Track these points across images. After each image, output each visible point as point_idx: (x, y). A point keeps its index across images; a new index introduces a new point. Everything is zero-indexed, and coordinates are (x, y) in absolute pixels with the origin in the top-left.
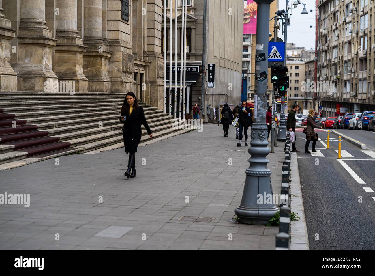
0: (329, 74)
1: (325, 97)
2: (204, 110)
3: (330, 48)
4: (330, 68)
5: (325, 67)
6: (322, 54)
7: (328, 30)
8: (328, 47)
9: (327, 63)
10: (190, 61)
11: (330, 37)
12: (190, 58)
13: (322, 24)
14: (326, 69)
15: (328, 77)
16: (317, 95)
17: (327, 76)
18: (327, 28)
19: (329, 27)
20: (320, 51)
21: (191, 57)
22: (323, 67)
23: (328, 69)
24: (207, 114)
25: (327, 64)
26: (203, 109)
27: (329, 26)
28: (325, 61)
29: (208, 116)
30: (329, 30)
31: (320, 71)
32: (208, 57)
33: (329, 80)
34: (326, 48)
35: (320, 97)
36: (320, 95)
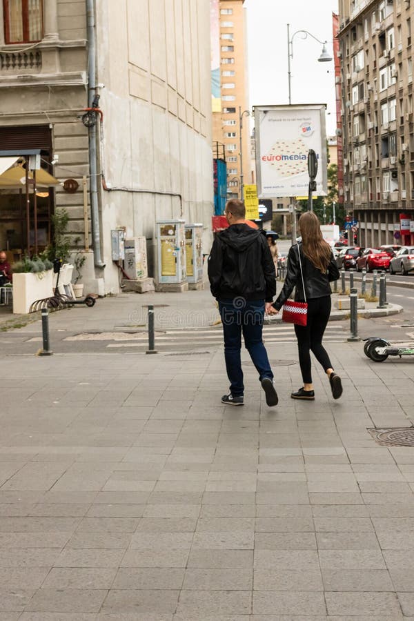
0: (373, 157)
1: (366, 201)
2: (101, 248)
3: (372, 106)
4: (375, 144)
5: (363, 143)
6: (351, 122)
7: (366, 70)
8: (368, 104)
9: (366, 136)
10: (42, 71)
11: (372, 83)
12: (41, 64)
13: (348, 65)
14: (364, 147)
15: (370, 163)
16: (346, 199)
17: (367, 161)
18: (363, 69)
19: (368, 66)
20: (347, 117)
21: (44, 57)
22: (357, 144)
23: (370, 147)
24: (116, 262)
25: (368, 137)
26: (98, 246)
27: (368, 64)
28: (360, 134)
29: (119, 267)
30: (368, 71)
31: (349, 154)
32: (107, 58)
33: (374, 167)
34: (363, 108)
35: (352, 203)
36: (352, 198)
